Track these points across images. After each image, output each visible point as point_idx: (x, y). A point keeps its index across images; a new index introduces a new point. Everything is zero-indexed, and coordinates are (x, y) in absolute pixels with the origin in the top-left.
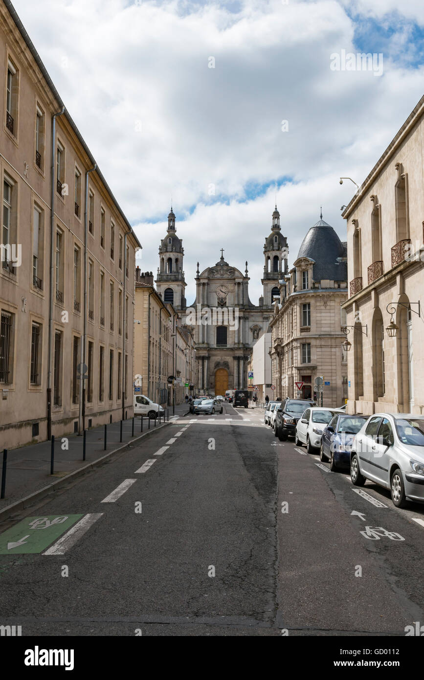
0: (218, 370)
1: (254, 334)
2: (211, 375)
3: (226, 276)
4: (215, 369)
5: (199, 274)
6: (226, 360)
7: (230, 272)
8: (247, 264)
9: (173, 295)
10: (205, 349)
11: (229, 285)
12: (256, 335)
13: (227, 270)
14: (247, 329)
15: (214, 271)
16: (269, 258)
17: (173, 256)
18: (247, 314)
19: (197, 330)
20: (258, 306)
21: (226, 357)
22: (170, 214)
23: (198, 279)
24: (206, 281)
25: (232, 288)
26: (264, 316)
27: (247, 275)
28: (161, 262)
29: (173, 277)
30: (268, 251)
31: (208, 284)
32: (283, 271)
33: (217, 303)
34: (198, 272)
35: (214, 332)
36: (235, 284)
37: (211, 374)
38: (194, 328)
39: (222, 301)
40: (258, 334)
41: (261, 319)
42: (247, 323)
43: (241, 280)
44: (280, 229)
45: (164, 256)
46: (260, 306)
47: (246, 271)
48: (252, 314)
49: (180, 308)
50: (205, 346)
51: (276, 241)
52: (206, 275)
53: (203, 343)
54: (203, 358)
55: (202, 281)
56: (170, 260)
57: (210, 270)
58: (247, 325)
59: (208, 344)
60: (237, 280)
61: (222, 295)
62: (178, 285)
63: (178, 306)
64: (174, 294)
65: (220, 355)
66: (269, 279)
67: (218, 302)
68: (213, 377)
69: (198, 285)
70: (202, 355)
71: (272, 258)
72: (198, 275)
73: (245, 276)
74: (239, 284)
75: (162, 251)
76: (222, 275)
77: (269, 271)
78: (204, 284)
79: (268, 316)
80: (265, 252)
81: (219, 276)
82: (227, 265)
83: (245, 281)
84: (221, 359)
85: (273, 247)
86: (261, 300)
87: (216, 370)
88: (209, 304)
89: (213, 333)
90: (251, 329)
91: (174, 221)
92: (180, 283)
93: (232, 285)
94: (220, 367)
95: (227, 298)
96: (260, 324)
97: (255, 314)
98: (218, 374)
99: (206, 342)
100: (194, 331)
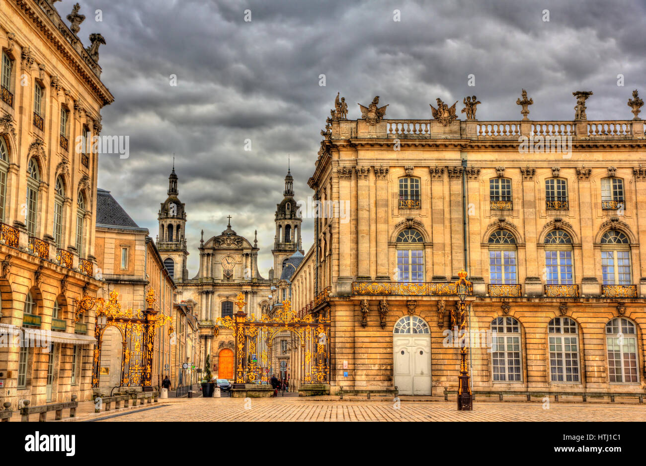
0: (222, 350)
2: (214, 356)
3: (233, 246)
4: (218, 349)
5: (204, 243)
6: (231, 339)
7: (237, 242)
8: (256, 233)
9: (173, 266)
10: (208, 327)
11: (237, 256)
12: (265, 311)
13: (235, 240)
14: (255, 305)
15: (220, 241)
16: (280, 226)
17: (174, 222)
18: (256, 288)
19: (200, 305)
20: (268, 279)
21: (231, 336)
22: (171, 175)
23: (202, 249)
24: (211, 252)
25: (240, 260)
27: (256, 245)
28: (160, 229)
29: (174, 246)
30: (280, 219)
31: (213, 255)
32: (296, 241)
33: (222, 276)
34: (202, 241)
35: (219, 307)
36: (243, 255)
38: (196, 304)
39: (228, 274)
42: (255, 298)
43: (249, 251)
44: (293, 195)
45: (163, 223)
46: (270, 280)
47: (256, 241)
48: (261, 288)
49: (181, 281)
50: (208, 323)
51: (288, 209)
52: (211, 245)
53: (207, 320)
54: (206, 338)
55: (206, 252)
56: (170, 227)
57: (216, 240)
58: (255, 301)
59: (211, 321)
60: (245, 251)
61: (229, 267)
62: (179, 255)
63: (178, 279)
64: (175, 265)
65: (225, 334)
66: (280, 251)
67: (224, 275)
68: (217, 358)
69: (202, 255)
70: (205, 334)
71: (283, 226)
72: (202, 245)
73: (253, 246)
74: (247, 255)
75: (162, 216)
76: (229, 244)
77: (281, 242)
78: (208, 255)
80: (276, 220)
81: (225, 246)
82: (234, 234)
83: (254, 252)
84: (227, 337)
85: (285, 215)
86: (271, 272)
87: (220, 350)
88: (213, 277)
89: (217, 309)
90: (260, 305)
91: (176, 182)
92: (182, 253)
93: (240, 255)
94: (225, 347)
95: (234, 269)
97: (264, 288)
98: (223, 354)
99: (209, 319)
100: (197, 306)
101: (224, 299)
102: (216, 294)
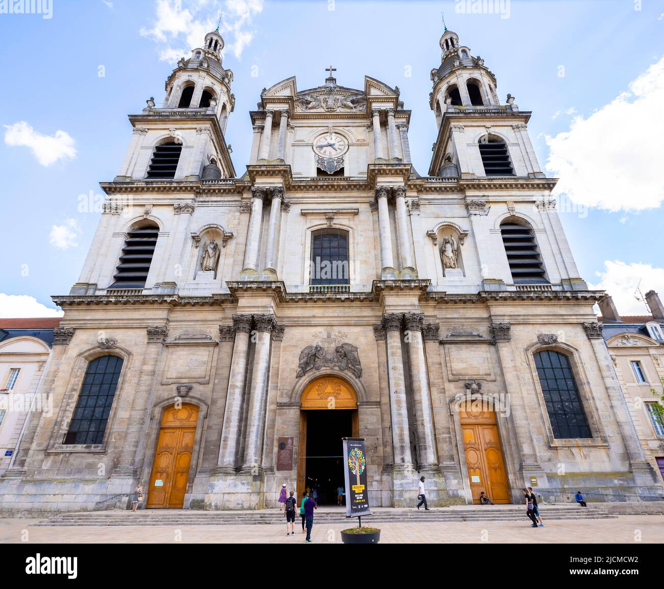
0: (313, 381)
1: (442, 252)
2: (281, 405)
3: (341, 111)
4: (299, 376)
6: (346, 341)
7: (353, 102)
11: (353, 129)
12: (449, 253)
13: (346, 97)
14: (418, 237)
15: (309, 99)
18: (413, 193)
19: (242, 240)
21: (345, 330)
24: (282, 108)
25: (360, 137)
26: (469, 200)
31: (289, 118)
33: (313, 170)
35: (304, 245)
37: (285, 400)
38: (231, 237)
39: (331, 167)
40: (457, 252)
41: (462, 211)
48: (430, 196)
49: (192, 180)
52: (285, 94)
54: (253, 326)
56: (189, 87)
59: (277, 274)
60: (377, 106)
61: (332, 153)
62: (199, 131)
63: (187, 177)
64: (182, 153)
65: (325, 321)
66: (466, 116)
67: (319, 169)
68: (292, 412)
70: (250, 313)
71: (462, 83)
76: (331, 108)
79: (483, 200)
81: (320, 111)
84: (329, 336)
85: (460, 62)
87: (305, 379)
89: (299, 250)
90: (431, 236)
92: (205, 125)
93: (364, 128)
94: (324, 370)
95: (347, 158)
96: (462, 224)
97: (438, 197)
99: (270, 266)
100: (232, 245)
101: (319, 223)
102: (295, 210)
